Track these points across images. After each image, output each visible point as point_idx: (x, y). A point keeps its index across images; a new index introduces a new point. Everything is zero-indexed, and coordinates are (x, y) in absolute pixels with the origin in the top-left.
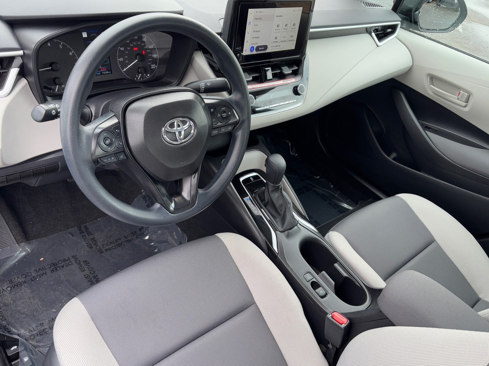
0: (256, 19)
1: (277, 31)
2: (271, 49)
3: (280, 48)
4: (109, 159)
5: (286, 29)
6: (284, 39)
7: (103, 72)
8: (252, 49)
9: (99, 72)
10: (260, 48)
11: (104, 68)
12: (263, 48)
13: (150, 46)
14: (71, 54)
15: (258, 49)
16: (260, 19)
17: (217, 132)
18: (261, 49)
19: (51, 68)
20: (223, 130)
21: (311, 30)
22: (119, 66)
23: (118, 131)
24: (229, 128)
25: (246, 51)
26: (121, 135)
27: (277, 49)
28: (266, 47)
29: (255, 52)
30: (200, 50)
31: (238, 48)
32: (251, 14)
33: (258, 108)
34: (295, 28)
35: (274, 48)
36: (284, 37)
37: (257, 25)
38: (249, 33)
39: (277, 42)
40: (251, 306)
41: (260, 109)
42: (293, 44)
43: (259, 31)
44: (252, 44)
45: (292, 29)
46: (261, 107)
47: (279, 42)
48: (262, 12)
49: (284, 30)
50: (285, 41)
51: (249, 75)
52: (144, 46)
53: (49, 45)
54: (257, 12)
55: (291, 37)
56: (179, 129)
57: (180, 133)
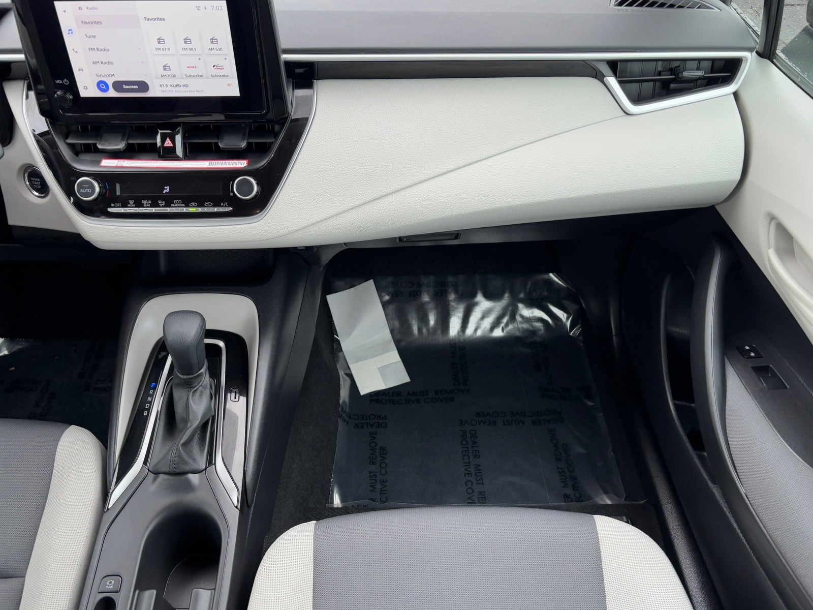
0: (86, 23)
1: (162, 52)
2: (163, 91)
3: (190, 91)
5: (192, 49)
6: (193, 72)
10: (125, 87)
12: (137, 87)
15: (118, 85)
16: (97, 23)
18: (127, 87)
25: (86, 88)
27: (180, 92)
28: (143, 86)
29: (112, 93)
30: (27, 80)
31: (61, 82)
32: (65, 11)
33: (118, 207)
34: (220, 49)
35: (169, 88)
36: (193, 67)
37: (94, 36)
38: (77, 52)
39: (174, 76)
40: (16, 577)
41: (122, 210)
42: (229, 85)
43: (105, 50)
44: (99, 76)
45: (209, 49)
46: (127, 207)
47: (182, 78)
48: (96, 9)
49: (185, 52)
50: (199, 76)
51: (123, 139)
54: (80, 8)
55: (215, 67)
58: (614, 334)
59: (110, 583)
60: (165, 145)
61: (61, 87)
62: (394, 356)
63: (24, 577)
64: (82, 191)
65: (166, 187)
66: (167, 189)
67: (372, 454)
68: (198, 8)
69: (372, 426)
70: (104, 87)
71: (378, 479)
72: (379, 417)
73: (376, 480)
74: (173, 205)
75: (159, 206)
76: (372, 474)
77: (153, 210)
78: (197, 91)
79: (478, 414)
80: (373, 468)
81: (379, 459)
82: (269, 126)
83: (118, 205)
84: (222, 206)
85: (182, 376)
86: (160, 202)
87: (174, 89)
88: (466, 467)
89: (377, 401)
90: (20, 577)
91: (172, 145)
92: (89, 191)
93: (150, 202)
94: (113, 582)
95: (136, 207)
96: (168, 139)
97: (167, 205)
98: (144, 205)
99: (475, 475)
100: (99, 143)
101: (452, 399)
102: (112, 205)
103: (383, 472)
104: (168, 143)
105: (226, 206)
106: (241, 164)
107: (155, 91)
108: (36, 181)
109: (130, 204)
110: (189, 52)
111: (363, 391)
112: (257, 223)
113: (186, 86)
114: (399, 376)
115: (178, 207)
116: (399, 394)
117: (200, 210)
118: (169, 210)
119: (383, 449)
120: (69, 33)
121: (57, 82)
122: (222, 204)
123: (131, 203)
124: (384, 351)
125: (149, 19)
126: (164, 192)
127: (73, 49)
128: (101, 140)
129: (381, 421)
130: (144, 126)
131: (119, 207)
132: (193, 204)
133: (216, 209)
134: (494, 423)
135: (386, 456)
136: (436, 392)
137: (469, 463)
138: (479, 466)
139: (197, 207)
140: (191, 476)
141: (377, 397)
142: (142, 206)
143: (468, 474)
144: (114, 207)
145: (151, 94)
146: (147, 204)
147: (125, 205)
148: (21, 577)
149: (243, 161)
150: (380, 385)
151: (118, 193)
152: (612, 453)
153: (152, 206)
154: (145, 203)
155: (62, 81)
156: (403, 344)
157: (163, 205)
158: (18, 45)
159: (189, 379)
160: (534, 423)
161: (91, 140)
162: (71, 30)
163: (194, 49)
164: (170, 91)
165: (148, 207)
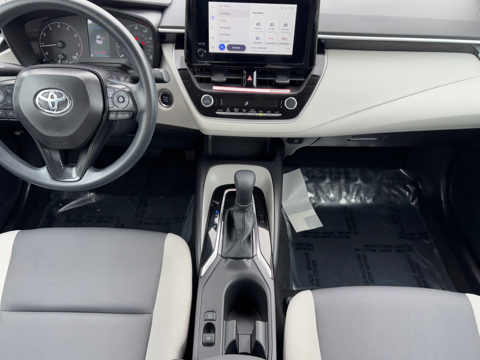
0: (222, 14)
1: (257, 30)
2: (252, 51)
3: (267, 51)
5: (273, 29)
6: (271, 41)
7: (103, 55)
8: (222, 47)
9: (99, 55)
10: (233, 48)
11: (104, 52)
12: (239, 48)
13: (150, 38)
14: (75, 36)
15: (230, 47)
16: (228, 14)
17: (114, 115)
18: (235, 48)
19: (55, 45)
20: (120, 115)
21: (319, 36)
22: (118, 52)
23: (9, 91)
24: (126, 115)
25: (213, 47)
26: (12, 95)
27: (261, 51)
28: (243, 47)
29: (226, 51)
30: (174, 43)
31: (201, 44)
32: (213, 7)
33: (221, 112)
34: (288, 30)
35: (256, 49)
36: (271, 39)
37: (225, 21)
38: (213, 29)
39: (260, 43)
40: (147, 313)
41: (224, 113)
42: (288, 49)
43: (228, 28)
44: (221, 42)
45: (282, 29)
46: (226, 112)
47: (264, 44)
48: (230, 6)
49: (270, 30)
50: (273, 43)
51: (224, 76)
52: (143, 37)
53: (59, 26)
54: (221, 6)
55: (283, 39)
56: (52, 100)
57: (53, 104)
58: (443, 202)
59: (210, 315)
60: (248, 80)
61: (201, 47)
62: (312, 212)
63: (152, 313)
64: (205, 102)
65: (246, 102)
66: (247, 103)
67: (308, 264)
68: (282, 8)
69: (305, 249)
70: (223, 48)
71: (314, 278)
72: (309, 245)
73: (313, 279)
74: (250, 112)
75: (243, 112)
76: (310, 275)
77: (240, 114)
78: (270, 51)
79: (365, 246)
80: (310, 272)
81: (312, 267)
82: (299, 72)
83: (221, 110)
84: (276, 113)
85: (241, 206)
86: (243, 110)
87: (258, 50)
88: (363, 274)
89: (306, 236)
90: (149, 313)
91: (252, 80)
92: (209, 102)
93: (238, 109)
94: (211, 315)
95: (230, 112)
96: (250, 76)
97: (247, 112)
99: (369, 278)
100: (213, 78)
101: (348, 237)
102: (218, 110)
103: (316, 274)
104: (250, 79)
105: (278, 113)
106: (287, 91)
107: (249, 51)
108: (166, 98)
109: (227, 110)
110: (271, 31)
111: (297, 230)
112: (292, 123)
113: (265, 48)
114: (316, 223)
115: (253, 113)
116: (318, 233)
117: (265, 115)
118: (248, 114)
119: (314, 262)
120: (212, 19)
121: (199, 44)
122: (276, 112)
124: (306, 209)
125: (255, 13)
126: (245, 105)
127: (212, 27)
128: (213, 76)
129: (310, 247)
130: (233, 70)
131: (221, 111)
132: (261, 111)
133: (273, 115)
134: (375, 251)
135: (316, 266)
136: (339, 233)
137: (364, 272)
138: (370, 273)
139: (263, 113)
140: (245, 260)
141: (305, 233)
142: (234, 111)
143: (365, 278)
144: (219, 111)
145: (246, 52)
146: (236, 110)
147: (224, 111)
148: (151, 313)
149: (288, 90)
150: (306, 228)
151: (222, 104)
152: (445, 269)
153: (239, 112)
156: (316, 206)
157: (245, 111)
158: (183, 24)
159: (245, 207)
160: (397, 251)
161: (207, 76)
162: (213, 17)
163: (274, 29)
164: (256, 51)
165: (237, 112)
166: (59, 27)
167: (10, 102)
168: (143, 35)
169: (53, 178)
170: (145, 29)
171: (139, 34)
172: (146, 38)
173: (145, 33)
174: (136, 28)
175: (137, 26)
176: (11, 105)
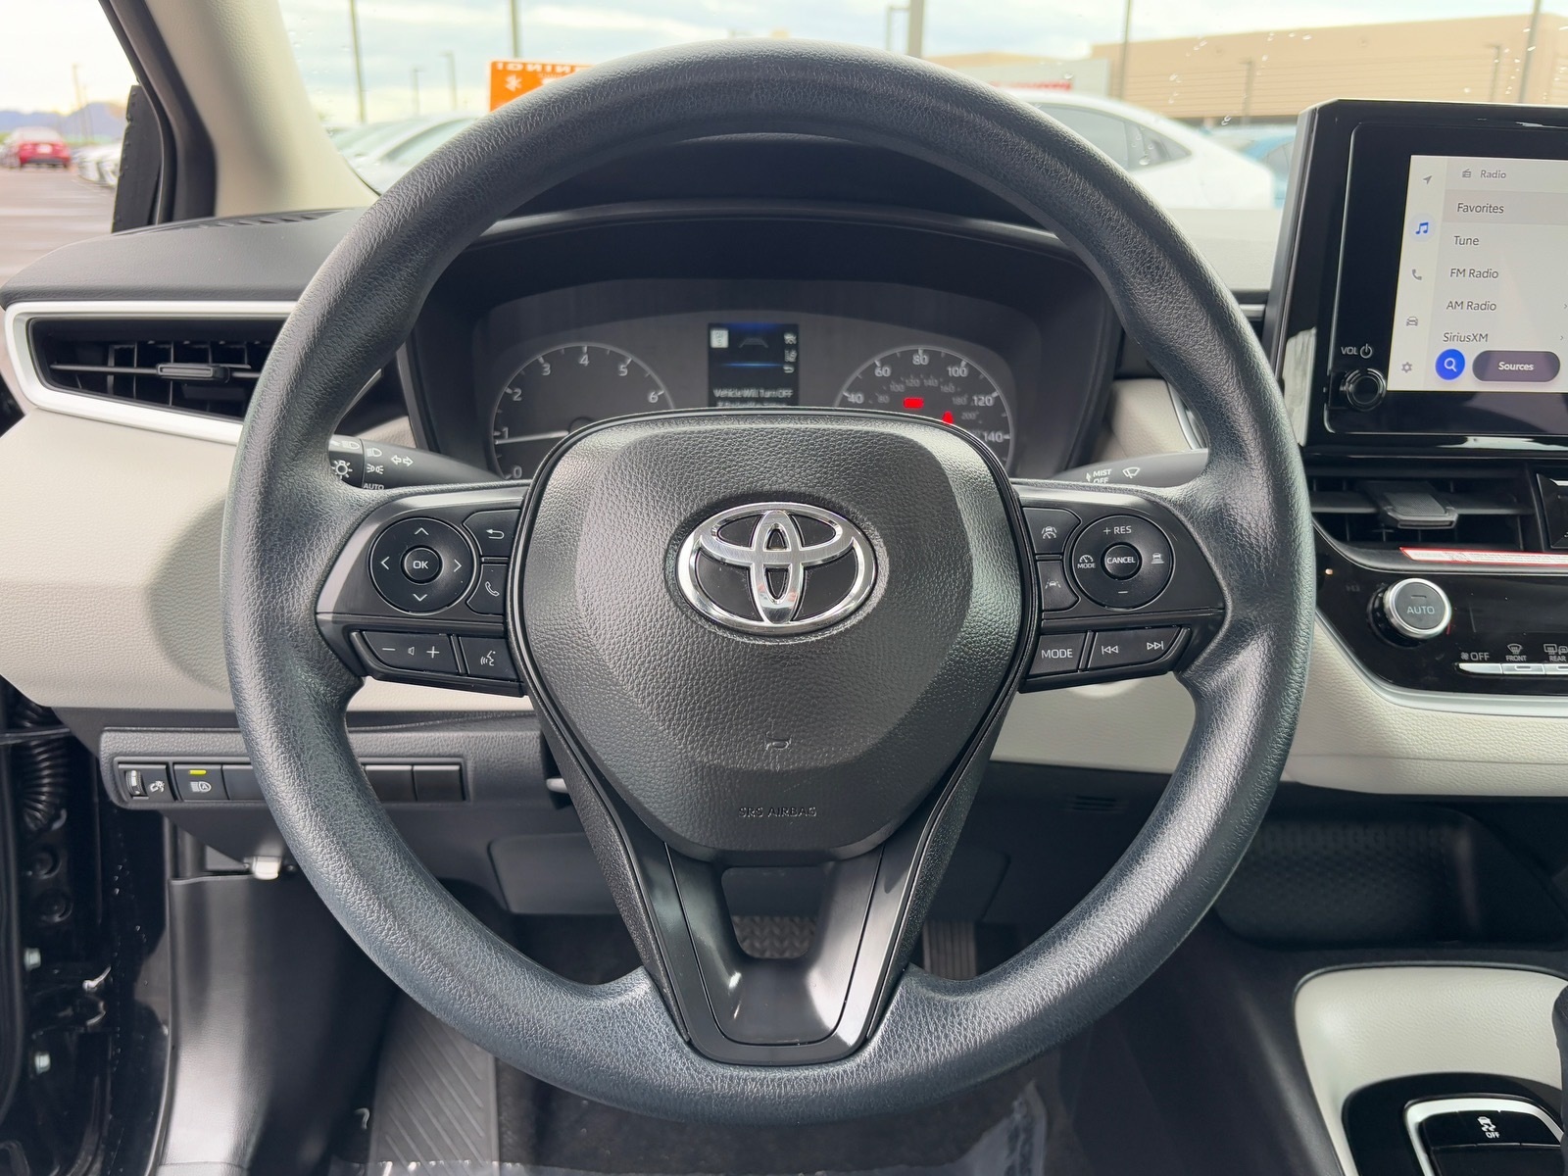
0: (1468, 209)
4: (411, 651)
8: (1449, 362)
10: (1503, 366)
12: (1531, 367)
13: (979, 399)
15: (1486, 364)
16: (1493, 209)
17: (1068, 653)
18: (1509, 367)
20: (1109, 650)
23: (494, 535)
24: (1149, 646)
25: (1407, 367)
26: (509, 557)
28: (1546, 364)
29: (1467, 382)
31: (1354, 351)
32: (1428, 179)
33: (1479, 662)
37: (1475, 241)
38: (1420, 278)
41: (1497, 669)
43: (1488, 274)
44: (1447, 338)
46: (1504, 661)
48: (1503, 176)
51: (1443, 503)
52: (950, 395)
53: (584, 360)
54: (1466, 174)
56: (775, 557)
57: (777, 578)
61: (1354, 364)
64: (1410, 610)
70: (1453, 367)
83: (1480, 656)
92: (1431, 611)
93: (1564, 650)
95: (1528, 661)
98: (1551, 658)
100: (1394, 510)
102: (1465, 656)
109: (1511, 654)
120: (1418, 233)
121: (1346, 351)
123: (1515, 650)
127: (1414, 271)
131: (1483, 661)
142: (1544, 658)
144: (1470, 662)
146: (1557, 654)
147: (1498, 657)
151: (1476, 627)
154: (1551, 651)
155: (1358, 351)
162: (1427, 224)
166: (586, 362)
167: (495, 594)
168: (949, 389)
169: (689, 1043)
170: (957, 362)
171: (932, 382)
172: (959, 401)
173: (957, 381)
174: (920, 359)
175: (925, 351)
176: (501, 611)
